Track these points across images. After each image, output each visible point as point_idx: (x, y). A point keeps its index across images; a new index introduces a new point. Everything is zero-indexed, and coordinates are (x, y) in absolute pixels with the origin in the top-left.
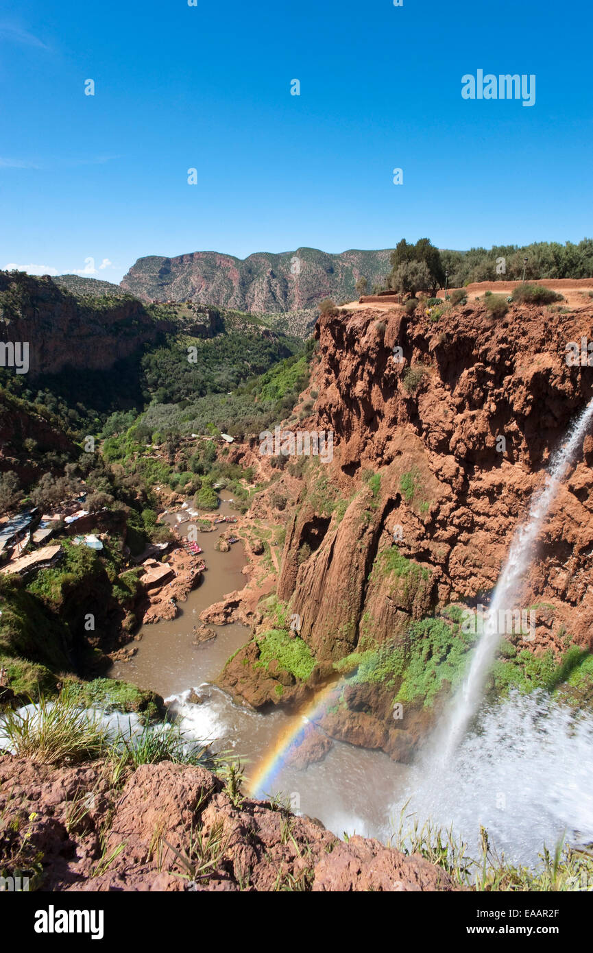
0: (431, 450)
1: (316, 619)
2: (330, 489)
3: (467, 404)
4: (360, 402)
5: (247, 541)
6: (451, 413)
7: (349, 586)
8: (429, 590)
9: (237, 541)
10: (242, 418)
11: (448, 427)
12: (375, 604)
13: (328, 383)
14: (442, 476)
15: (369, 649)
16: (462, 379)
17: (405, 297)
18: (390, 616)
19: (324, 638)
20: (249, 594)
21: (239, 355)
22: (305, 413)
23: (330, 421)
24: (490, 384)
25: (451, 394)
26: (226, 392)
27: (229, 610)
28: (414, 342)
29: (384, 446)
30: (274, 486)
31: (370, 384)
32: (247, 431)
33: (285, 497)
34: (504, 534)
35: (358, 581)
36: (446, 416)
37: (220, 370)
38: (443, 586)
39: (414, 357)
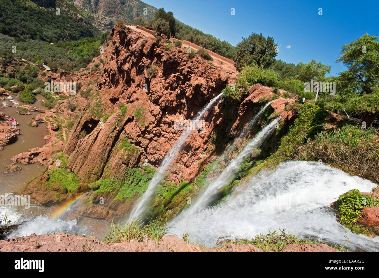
0: (151, 102)
1: (83, 164)
2: (102, 107)
3: (170, 87)
4: (125, 72)
5: (49, 123)
6: (163, 89)
7: (103, 152)
8: (137, 157)
9: (43, 122)
10: (58, 60)
11: (160, 94)
12: (113, 161)
13: (112, 59)
14: (153, 113)
15: (107, 179)
16: (171, 77)
17: (156, 34)
18: (119, 166)
19: (85, 173)
20: (46, 150)
21: (62, 25)
22: (94, 68)
23: (109, 77)
24: (180, 82)
25: (165, 82)
26: (50, 42)
27: (32, 157)
28: (155, 55)
29: (131, 95)
30: (70, 99)
31: (132, 66)
32: (60, 67)
33: (76, 105)
34: (171, 140)
35: (108, 150)
36: (161, 90)
37: (48, 28)
38: (143, 156)
39: (154, 61)
